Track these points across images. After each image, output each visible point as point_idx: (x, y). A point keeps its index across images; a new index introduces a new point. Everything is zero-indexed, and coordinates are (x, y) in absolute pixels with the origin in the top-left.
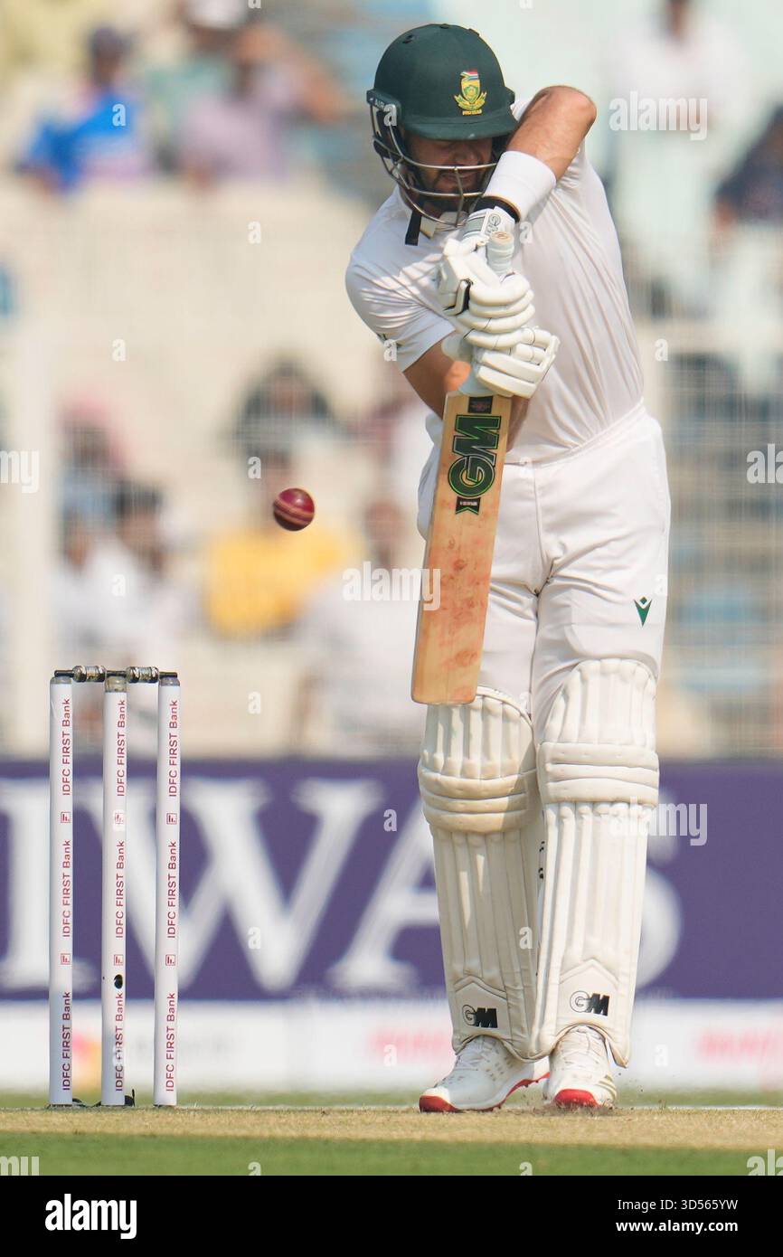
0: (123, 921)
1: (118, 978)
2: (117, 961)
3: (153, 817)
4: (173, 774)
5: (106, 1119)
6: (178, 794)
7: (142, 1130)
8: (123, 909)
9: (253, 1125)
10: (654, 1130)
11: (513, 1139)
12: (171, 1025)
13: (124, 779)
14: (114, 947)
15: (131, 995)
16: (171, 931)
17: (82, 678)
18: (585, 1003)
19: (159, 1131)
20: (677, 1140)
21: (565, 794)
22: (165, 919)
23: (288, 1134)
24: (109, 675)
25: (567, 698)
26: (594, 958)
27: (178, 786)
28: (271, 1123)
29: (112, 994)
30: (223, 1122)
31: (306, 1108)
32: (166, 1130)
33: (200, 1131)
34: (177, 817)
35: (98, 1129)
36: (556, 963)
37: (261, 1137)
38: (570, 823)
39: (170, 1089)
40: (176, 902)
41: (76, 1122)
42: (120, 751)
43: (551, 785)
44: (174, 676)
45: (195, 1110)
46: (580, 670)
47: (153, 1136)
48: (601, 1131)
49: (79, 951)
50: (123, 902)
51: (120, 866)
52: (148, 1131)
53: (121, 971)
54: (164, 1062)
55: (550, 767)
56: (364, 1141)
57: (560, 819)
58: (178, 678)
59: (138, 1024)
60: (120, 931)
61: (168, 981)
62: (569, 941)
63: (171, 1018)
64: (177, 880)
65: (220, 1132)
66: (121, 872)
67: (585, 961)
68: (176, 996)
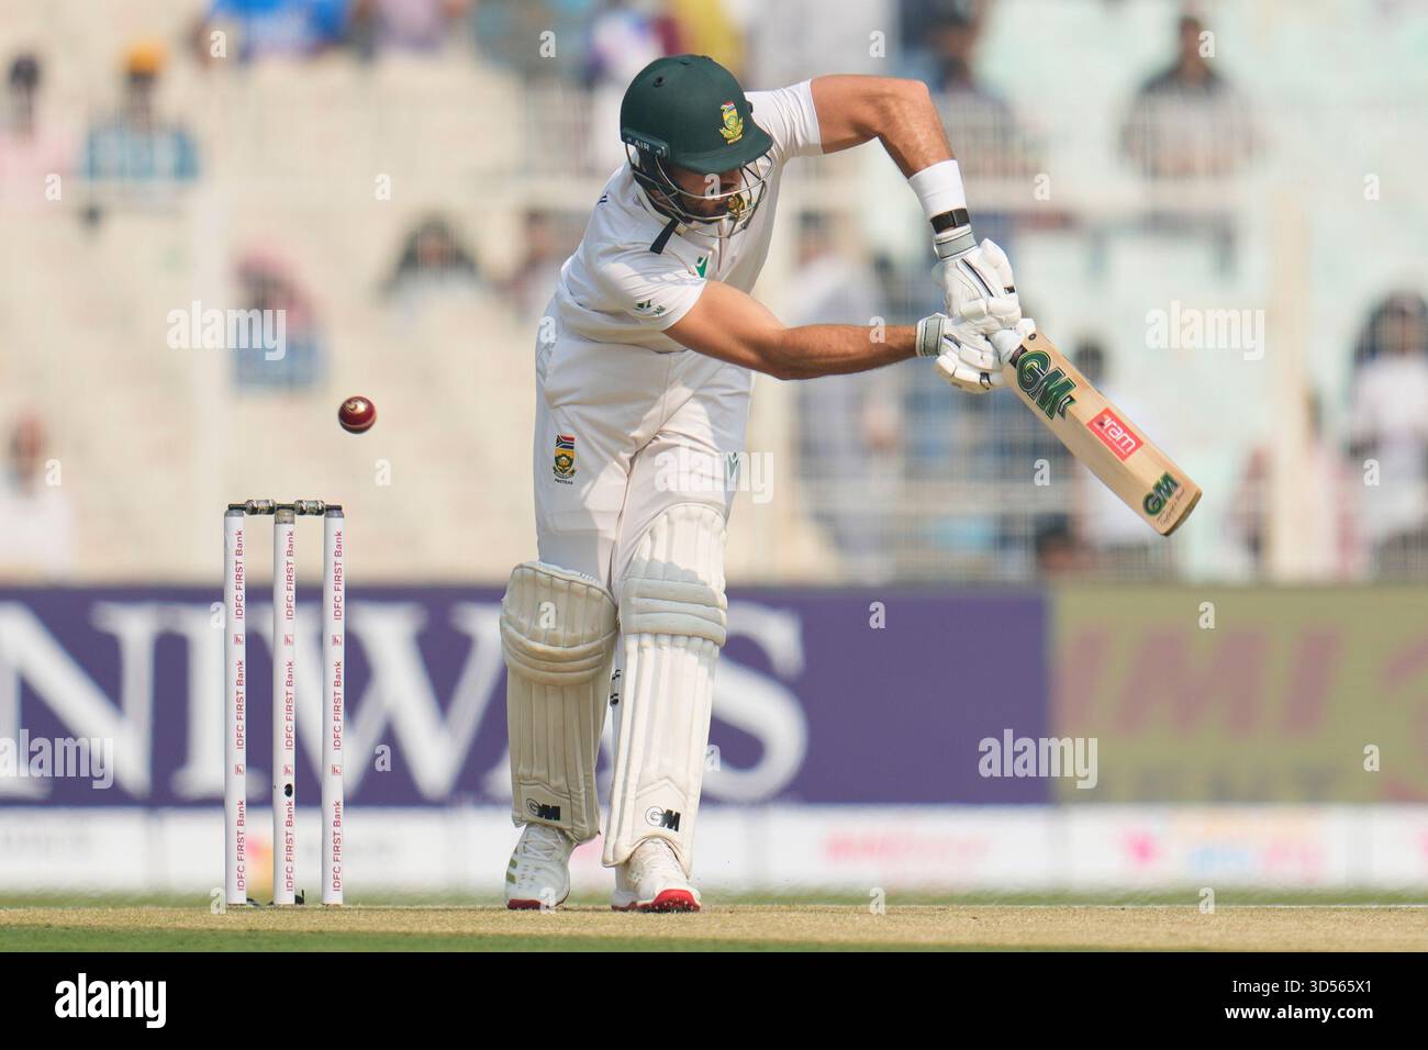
0: (293, 735)
1: (289, 787)
2: (287, 771)
3: (320, 639)
4: (338, 599)
5: (278, 917)
6: (343, 617)
7: (311, 927)
8: (292, 723)
9: (413, 922)
10: (783, 925)
11: (654, 934)
12: (337, 830)
13: (293, 604)
14: (285, 758)
15: (300, 803)
16: (337, 743)
17: (254, 511)
18: (660, 818)
19: (326, 928)
20: (804, 934)
21: (648, 626)
22: (331, 733)
23: (445, 930)
24: (278, 509)
25: (653, 538)
26: (667, 777)
27: (343, 610)
28: (430, 920)
29: (283, 802)
30: (385, 919)
31: (461, 907)
32: (333, 927)
33: (365, 928)
34: (341, 639)
35: (271, 927)
36: (633, 780)
37: (422, 934)
38: (650, 653)
39: (336, 888)
40: (341, 717)
41: (250, 920)
42: (289, 578)
43: (635, 617)
44: (339, 508)
45: (360, 909)
46: (667, 514)
47: (321, 932)
48: (734, 926)
49: (252, 761)
50: (293, 717)
51: (289, 684)
52: (316, 928)
53: (291, 780)
54: (331, 865)
55: (634, 600)
56: (514, 936)
57: (641, 648)
58: (343, 510)
59: (307, 828)
60: (289, 743)
61: (335, 789)
62: (646, 760)
63: (336, 824)
64: (342, 697)
65: (382, 929)
66: (289, 689)
67: (660, 780)
68: (341, 804)
